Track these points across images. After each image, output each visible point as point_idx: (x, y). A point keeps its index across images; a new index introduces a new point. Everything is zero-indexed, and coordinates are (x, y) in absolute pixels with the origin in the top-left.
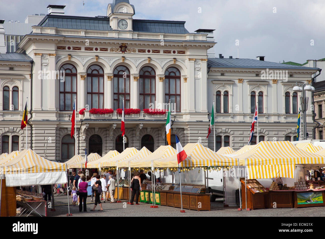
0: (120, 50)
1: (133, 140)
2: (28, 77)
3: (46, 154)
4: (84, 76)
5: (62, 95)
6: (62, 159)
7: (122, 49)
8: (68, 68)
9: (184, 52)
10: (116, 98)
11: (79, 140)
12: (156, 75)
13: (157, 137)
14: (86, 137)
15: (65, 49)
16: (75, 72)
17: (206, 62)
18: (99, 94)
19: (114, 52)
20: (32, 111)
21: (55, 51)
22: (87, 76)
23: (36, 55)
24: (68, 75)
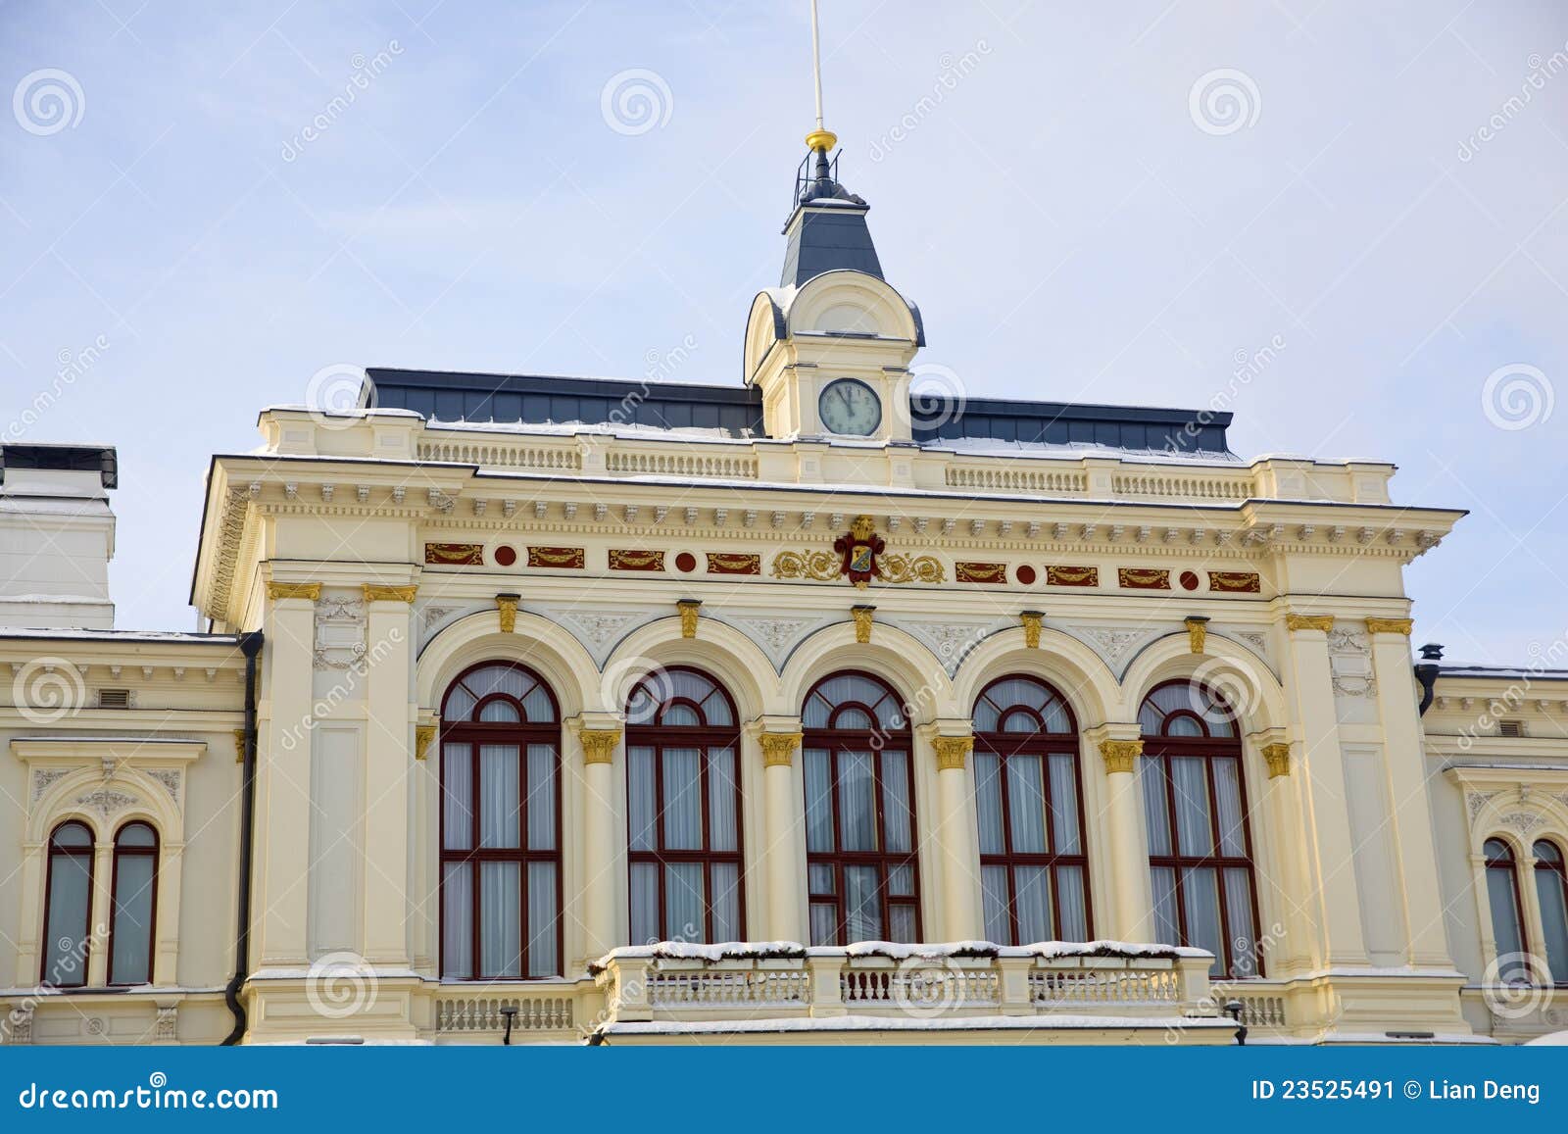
0: (840, 566)
2: (227, 749)
5: (459, 874)
7: (855, 559)
9: (1249, 583)
12: (1081, 728)
15: (480, 562)
16: (548, 717)
17: (1401, 637)
18: (705, 857)
19: (800, 578)
20: (246, 988)
21: (408, 570)
22: (629, 743)
23: (281, 596)
24: (500, 735)
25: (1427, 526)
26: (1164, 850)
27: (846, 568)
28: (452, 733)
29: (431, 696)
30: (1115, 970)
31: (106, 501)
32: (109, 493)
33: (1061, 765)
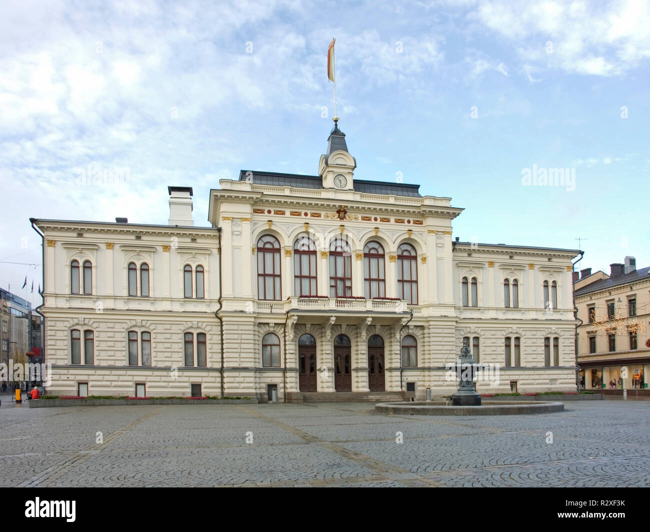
1: (357, 342)
2: (216, 252)
3: (241, 359)
4: (290, 252)
5: (261, 279)
6: (263, 367)
7: (341, 215)
8: (268, 241)
9: (421, 223)
10: (333, 284)
11: (285, 341)
12: (386, 253)
13: (388, 339)
14: (295, 337)
15: (264, 213)
16: (278, 247)
17: (449, 235)
18: (310, 277)
19: (329, 219)
20: (222, 299)
21: (250, 215)
22: (294, 253)
23: (225, 220)
24: (269, 250)
25: (457, 212)
26: (401, 279)
27: (339, 217)
28: (259, 250)
29: (255, 242)
30: (389, 302)
31: (191, 199)
32: (191, 197)
33: (381, 261)
